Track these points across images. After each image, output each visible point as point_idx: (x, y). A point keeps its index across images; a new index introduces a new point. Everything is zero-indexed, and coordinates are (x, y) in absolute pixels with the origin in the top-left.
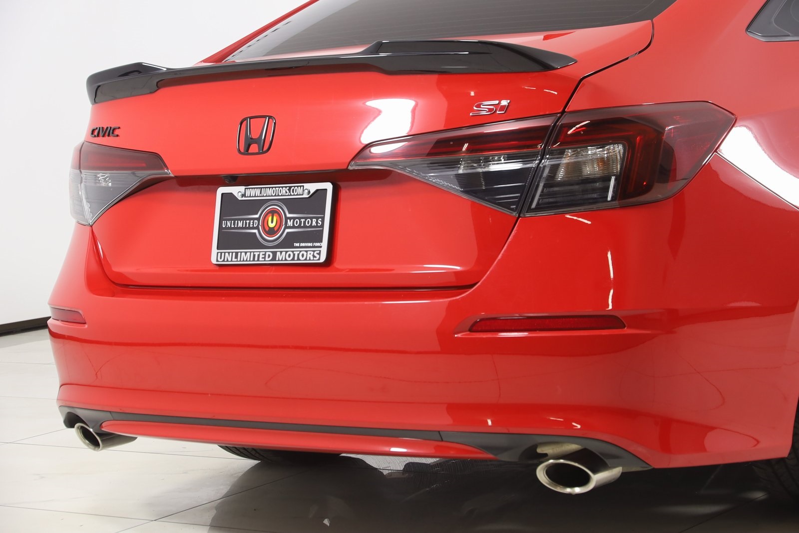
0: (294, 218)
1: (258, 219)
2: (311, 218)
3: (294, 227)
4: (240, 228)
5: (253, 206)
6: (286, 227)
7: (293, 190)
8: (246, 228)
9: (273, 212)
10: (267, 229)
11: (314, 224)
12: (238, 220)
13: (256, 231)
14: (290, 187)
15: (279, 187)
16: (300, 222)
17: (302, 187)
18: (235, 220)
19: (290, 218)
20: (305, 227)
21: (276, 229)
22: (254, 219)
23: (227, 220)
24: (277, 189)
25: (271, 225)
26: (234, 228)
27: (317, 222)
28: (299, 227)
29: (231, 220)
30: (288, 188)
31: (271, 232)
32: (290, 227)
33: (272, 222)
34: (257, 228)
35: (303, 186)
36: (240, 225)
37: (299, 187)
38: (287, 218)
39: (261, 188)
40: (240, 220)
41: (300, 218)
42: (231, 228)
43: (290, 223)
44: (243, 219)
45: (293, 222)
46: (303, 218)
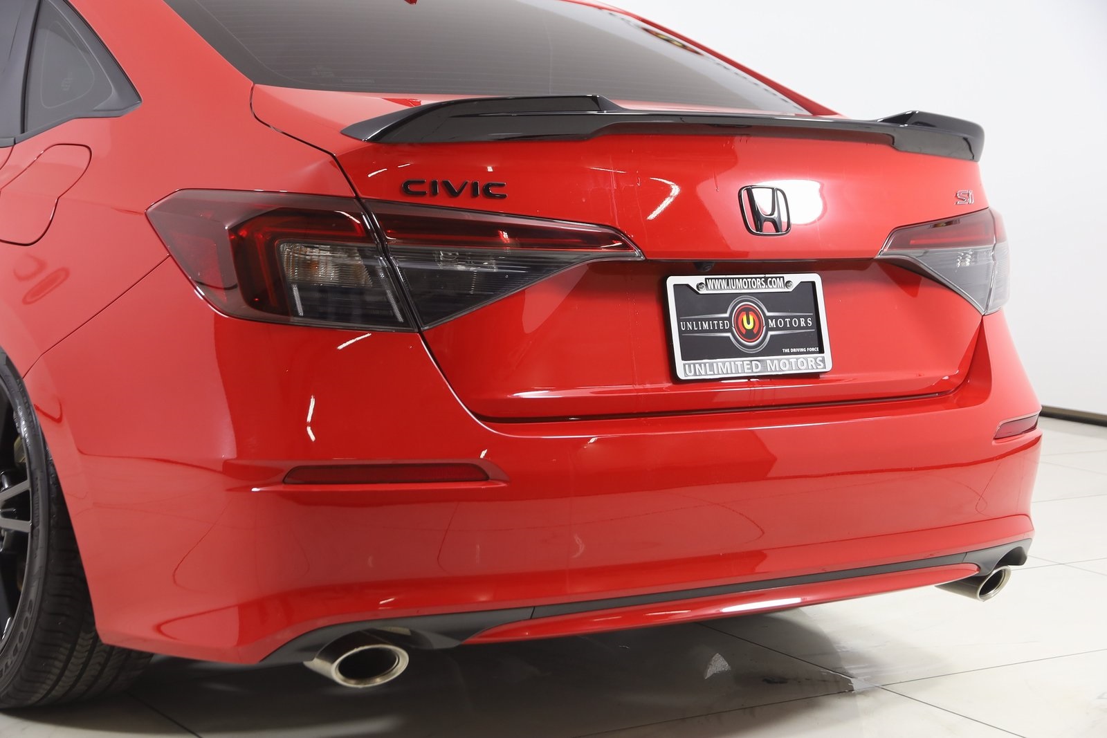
0: (776, 318)
1: (729, 319)
2: (798, 318)
3: (777, 329)
4: (706, 331)
5: (720, 302)
6: (769, 329)
7: (771, 282)
8: (714, 331)
9: (747, 310)
10: (744, 332)
11: (803, 324)
12: (702, 320)
13: (729, 334)
14: (766, 279)
15: (752, 278)
16: (785, 322)
17: (782, 279)
18: (697, 320)
19: (772, 318)
20: (792, 328)
21: (755, 332)
22: (723, 319)
23: (686, 321)
24: (749, 280)
25: (749, 327)
26: (698, 331)
27: (806, 322)
28: (785, 328)
29: (692, 320)
30: (763, 279)
31: (750, 335)
32: (772, 329)
33: (749, 323)
34: (730, 330)
35: (783, 277)
36: (706, 326)
37: (778, 279)
38: (767, 318)
39: (728, 279)
40: (705, 320)
41: (784, 318)
42: (693, 331)
43: (772, 324)
44: (709, 320)
45: (776, 324)
46: (787, 317)
